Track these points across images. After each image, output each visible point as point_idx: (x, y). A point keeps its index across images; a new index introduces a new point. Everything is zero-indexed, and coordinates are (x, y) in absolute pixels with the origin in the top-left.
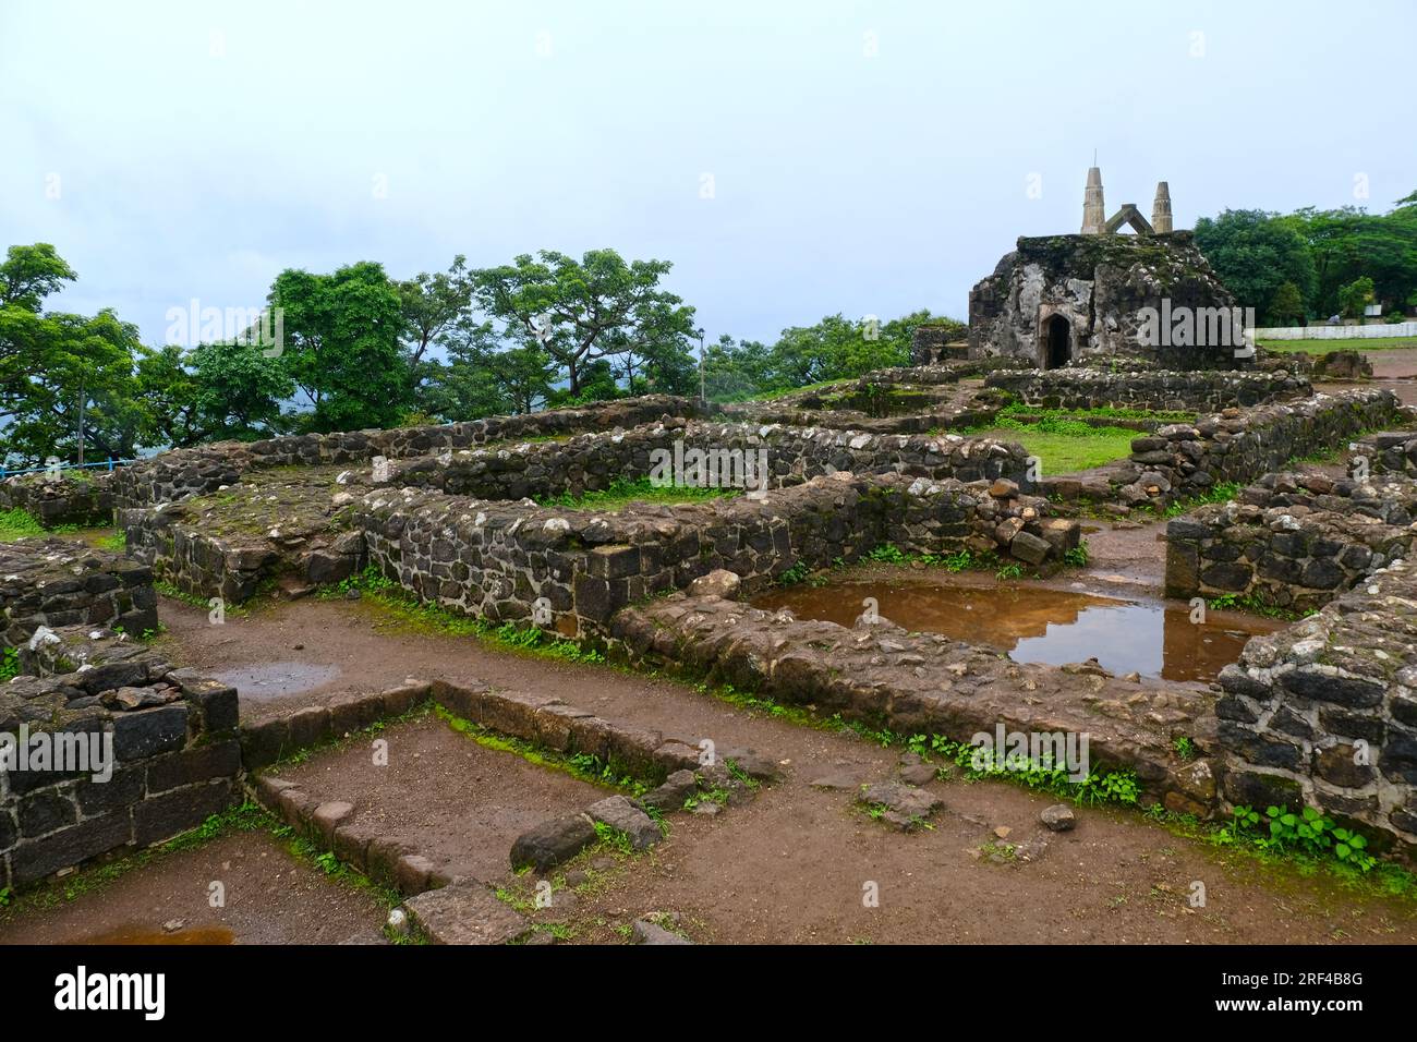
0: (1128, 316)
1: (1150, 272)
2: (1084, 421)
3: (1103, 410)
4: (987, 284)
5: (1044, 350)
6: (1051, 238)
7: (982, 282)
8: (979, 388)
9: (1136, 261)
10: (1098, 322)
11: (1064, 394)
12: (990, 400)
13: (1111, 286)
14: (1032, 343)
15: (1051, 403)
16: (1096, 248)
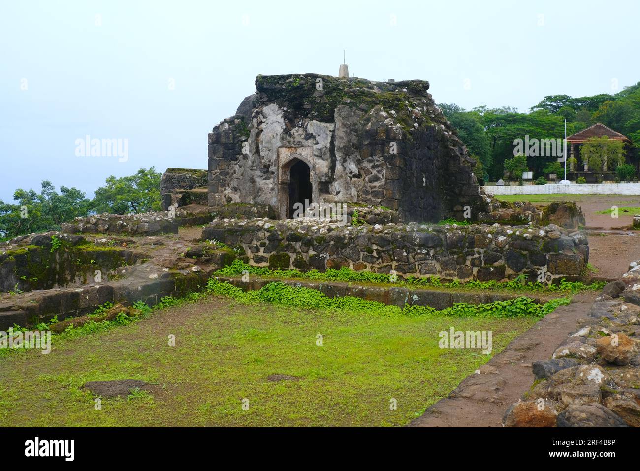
0: (370, 161)
1: (391, 116)
2: (317, 288)
3: (340, 272)
4: (227, 126)
5: (285, 196)
6: (290, 76)
7: (222, 123)
8: (196, 241)
9: (377, 104)
10: (339, 167)
11: (295, 251)
12: (204, 258)
13: (351, 129)
14: (273, 189)
15: (279, 262)
16: (336, 88)
